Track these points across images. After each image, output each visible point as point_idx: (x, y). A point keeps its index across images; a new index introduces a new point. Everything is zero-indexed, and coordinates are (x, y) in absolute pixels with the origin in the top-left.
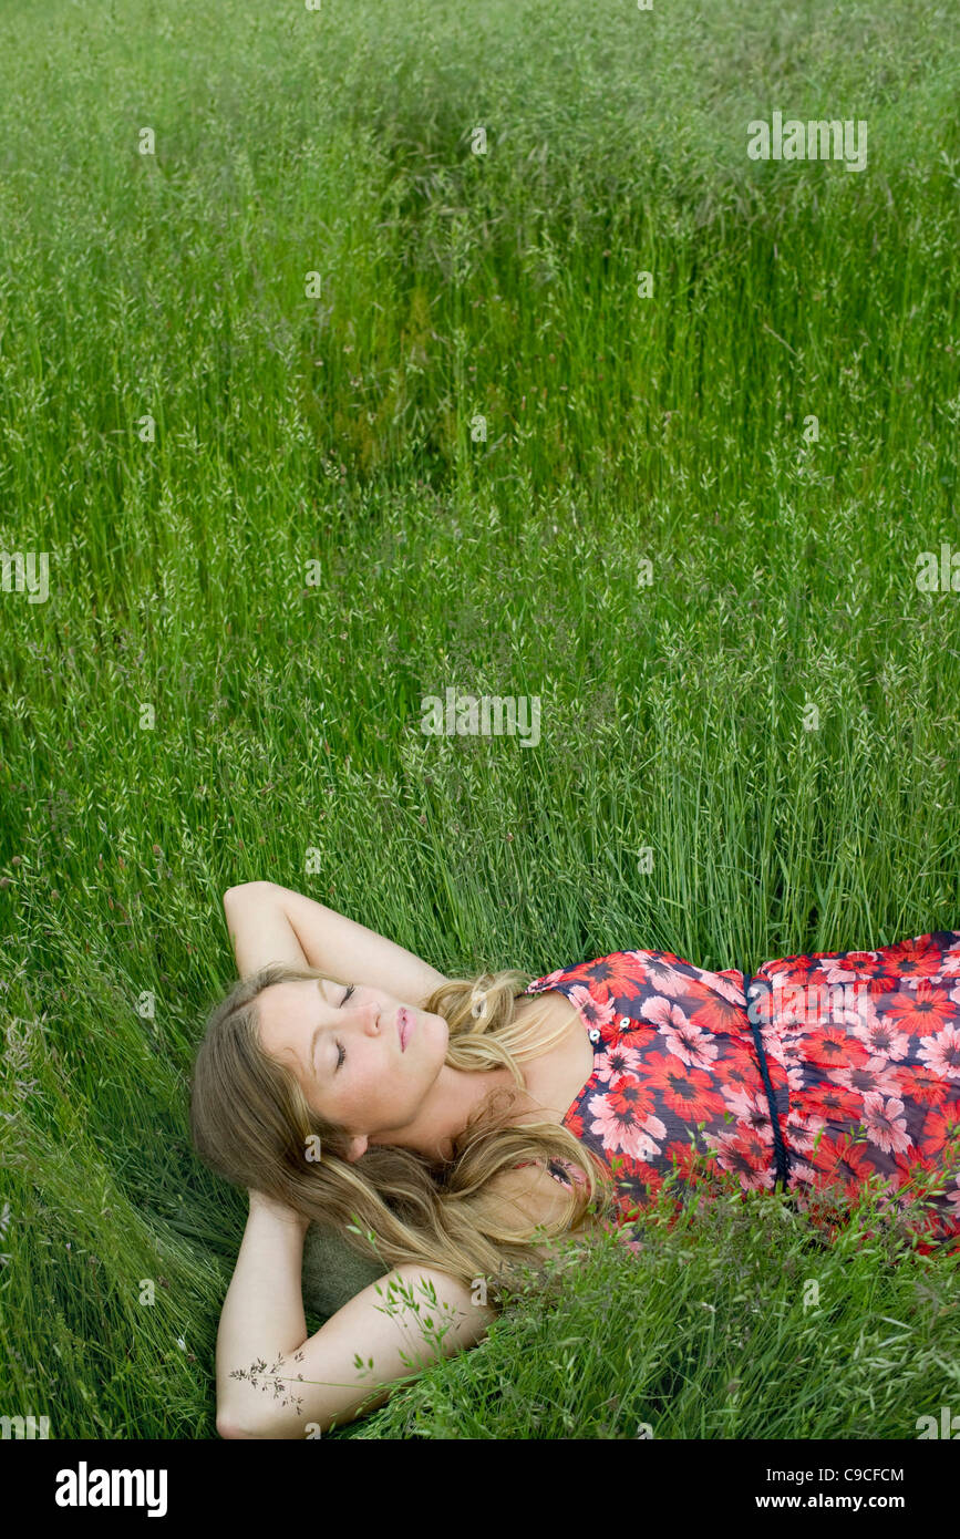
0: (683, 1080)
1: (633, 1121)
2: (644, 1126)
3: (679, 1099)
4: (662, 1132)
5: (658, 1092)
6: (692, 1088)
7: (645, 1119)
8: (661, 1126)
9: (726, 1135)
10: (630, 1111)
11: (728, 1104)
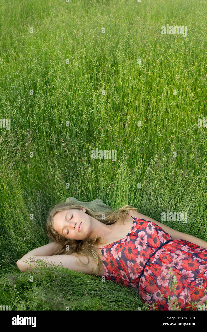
0: (131, 250)
1: (117, 251)
2: (118, 253)
3: (127, 252)
4: (120, 256)
5: (125, 249)
6: (132, 252)
7: (119, 252)
8: (121, 255)
9: (132, 264)
10: (118, 249)
11: (137, 258)
